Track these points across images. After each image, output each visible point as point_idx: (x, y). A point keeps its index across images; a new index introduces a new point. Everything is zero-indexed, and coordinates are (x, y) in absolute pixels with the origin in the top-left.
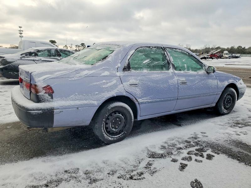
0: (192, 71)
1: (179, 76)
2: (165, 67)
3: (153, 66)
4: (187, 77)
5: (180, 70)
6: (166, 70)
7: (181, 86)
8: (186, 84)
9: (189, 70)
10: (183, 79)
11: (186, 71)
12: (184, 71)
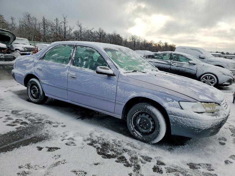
0: (90, 69)
1: (72, 70)
2: (66, 61)
3: (58, 59)
4: (78, 73)
5: (78, 66)
6: (65, 64)
7: (70, 80)
8: (75, 79)
9: (87, 68)
10: (73, 74)
11: (83, 68)
12: (81, 67)
